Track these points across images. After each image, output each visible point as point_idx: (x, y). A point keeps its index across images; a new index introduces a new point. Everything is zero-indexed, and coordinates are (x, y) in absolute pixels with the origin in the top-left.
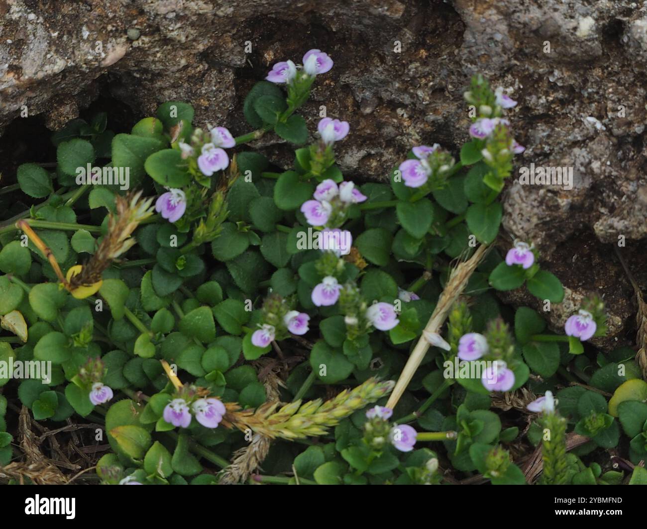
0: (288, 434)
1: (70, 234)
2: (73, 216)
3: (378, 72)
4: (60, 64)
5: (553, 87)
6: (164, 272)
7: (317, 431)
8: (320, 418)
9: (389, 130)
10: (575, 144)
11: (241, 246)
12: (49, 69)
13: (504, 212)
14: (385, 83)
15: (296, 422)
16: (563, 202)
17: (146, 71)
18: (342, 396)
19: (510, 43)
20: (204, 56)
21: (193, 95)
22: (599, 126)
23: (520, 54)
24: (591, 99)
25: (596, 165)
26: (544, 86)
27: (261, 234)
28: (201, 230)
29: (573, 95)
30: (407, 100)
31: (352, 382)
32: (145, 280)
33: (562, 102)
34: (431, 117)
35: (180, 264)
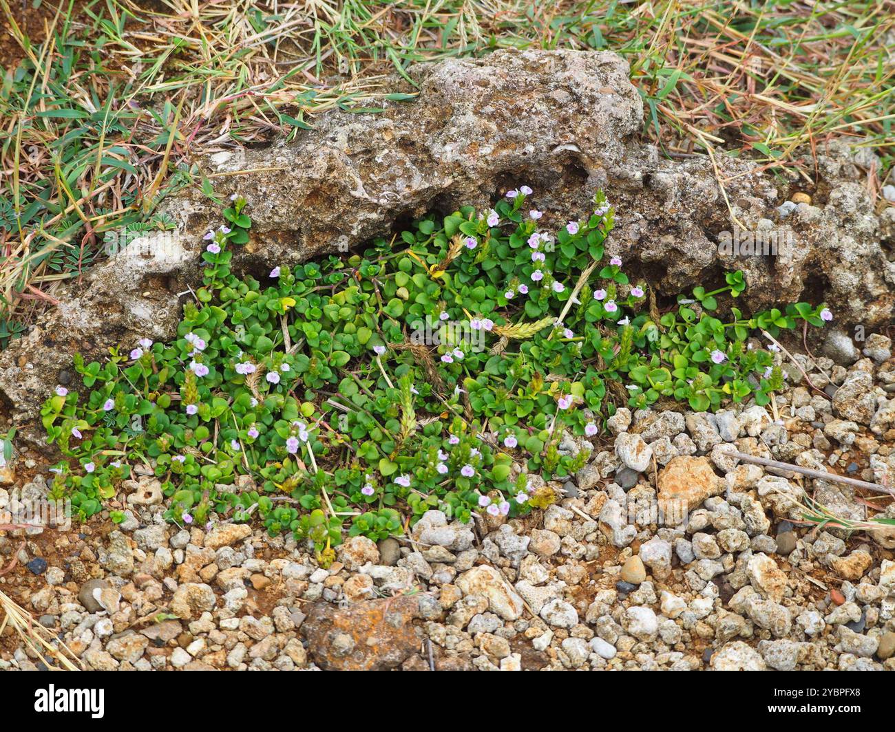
0: (517, 336)
1: (426, 257)
2: (426, 250)
3: (548, 197)
4: (427, 185)
5: (622, 201)
6: (463, 273)
7: (528, 335)
8: (530, 329)
9: (552, 221)
10: (632, 222)
11: (494, 265)
12: (423, 187)
13: (605, 248)
14: (551, 201)
15: (521, 330)
16: (629, 244)
17: (457, 192)
18: (538, 322)
19: (607, 182)
20: (480, 187)
21: (475, 204)
22: (641, 216)
23: (610, 187)
24: (637, 207)
25: (642, 230)
26: (618, 200)
27: (501, 260)
28: (479, 256)
29: (630, 205)
30: (560, 208)
31: (542, 316)
32: (456, 276)
33: (625, 207)
34: (571, 214)
35: (470, 270)
